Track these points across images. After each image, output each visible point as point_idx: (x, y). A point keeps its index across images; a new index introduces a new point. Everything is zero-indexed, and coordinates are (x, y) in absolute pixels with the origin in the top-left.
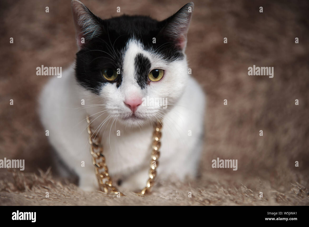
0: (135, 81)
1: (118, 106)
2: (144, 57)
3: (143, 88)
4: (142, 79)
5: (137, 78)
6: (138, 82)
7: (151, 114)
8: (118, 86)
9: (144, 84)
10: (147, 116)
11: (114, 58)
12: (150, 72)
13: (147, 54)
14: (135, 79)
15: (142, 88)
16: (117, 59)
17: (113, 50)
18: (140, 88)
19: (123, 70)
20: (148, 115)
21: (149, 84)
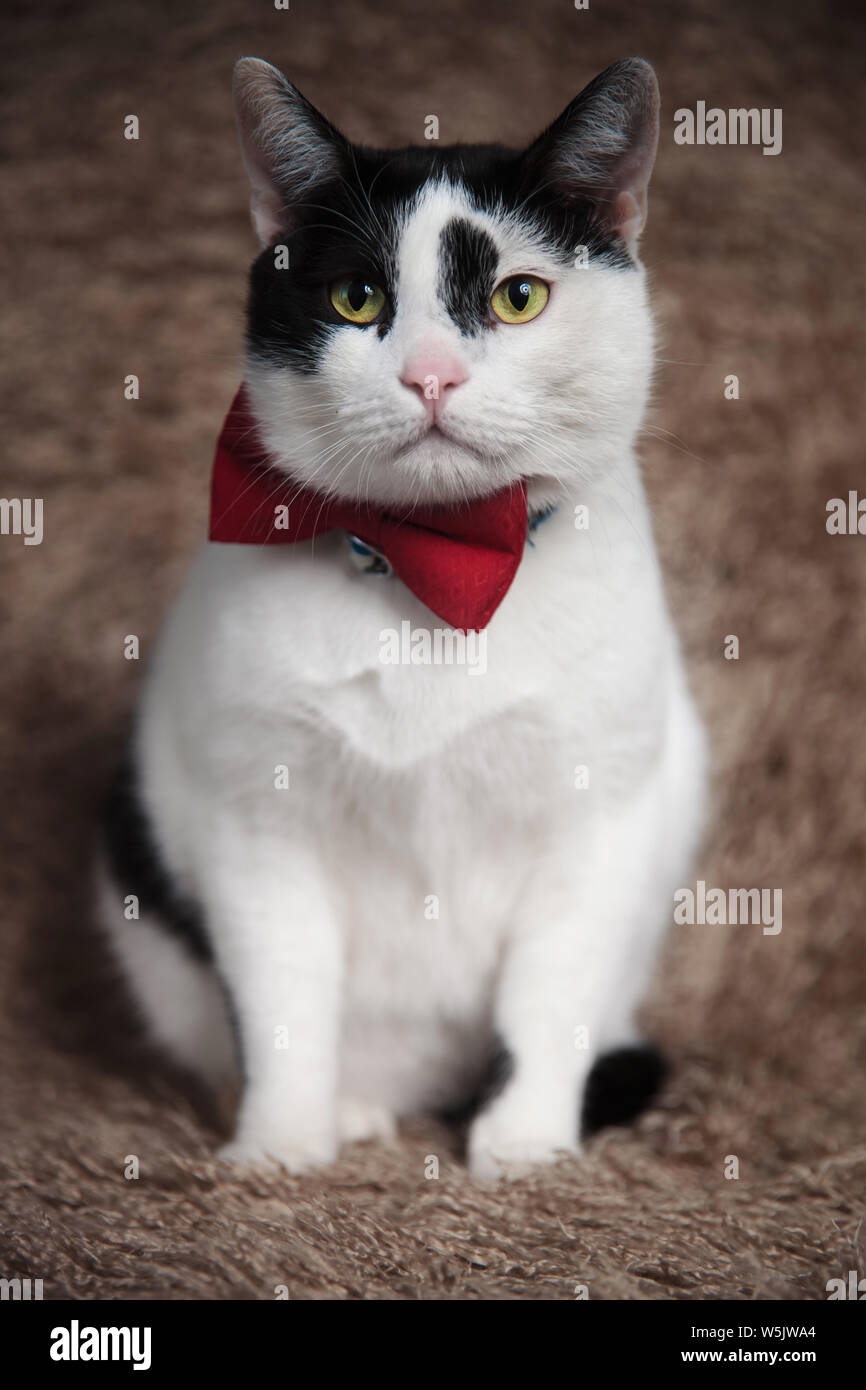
0: (439, 307)
1: (380, 397)
2: (474, 229)
3: (469, 335)
4: (466, 305)
5: (446, 297)
6: (450, 312)
7: (503, 430)
8: (382, 334)
9: (473, 322)
10: (484, 437)
11: (371, 235)
12: (495, 285)
13: (484, 222)
14: (440, 300)
15: (464, 333)
16: (380, 238)
17: (368, 210)
18: (457, 330)
19: (398, 272)
20: (490, 434)
21: (494, 329)
